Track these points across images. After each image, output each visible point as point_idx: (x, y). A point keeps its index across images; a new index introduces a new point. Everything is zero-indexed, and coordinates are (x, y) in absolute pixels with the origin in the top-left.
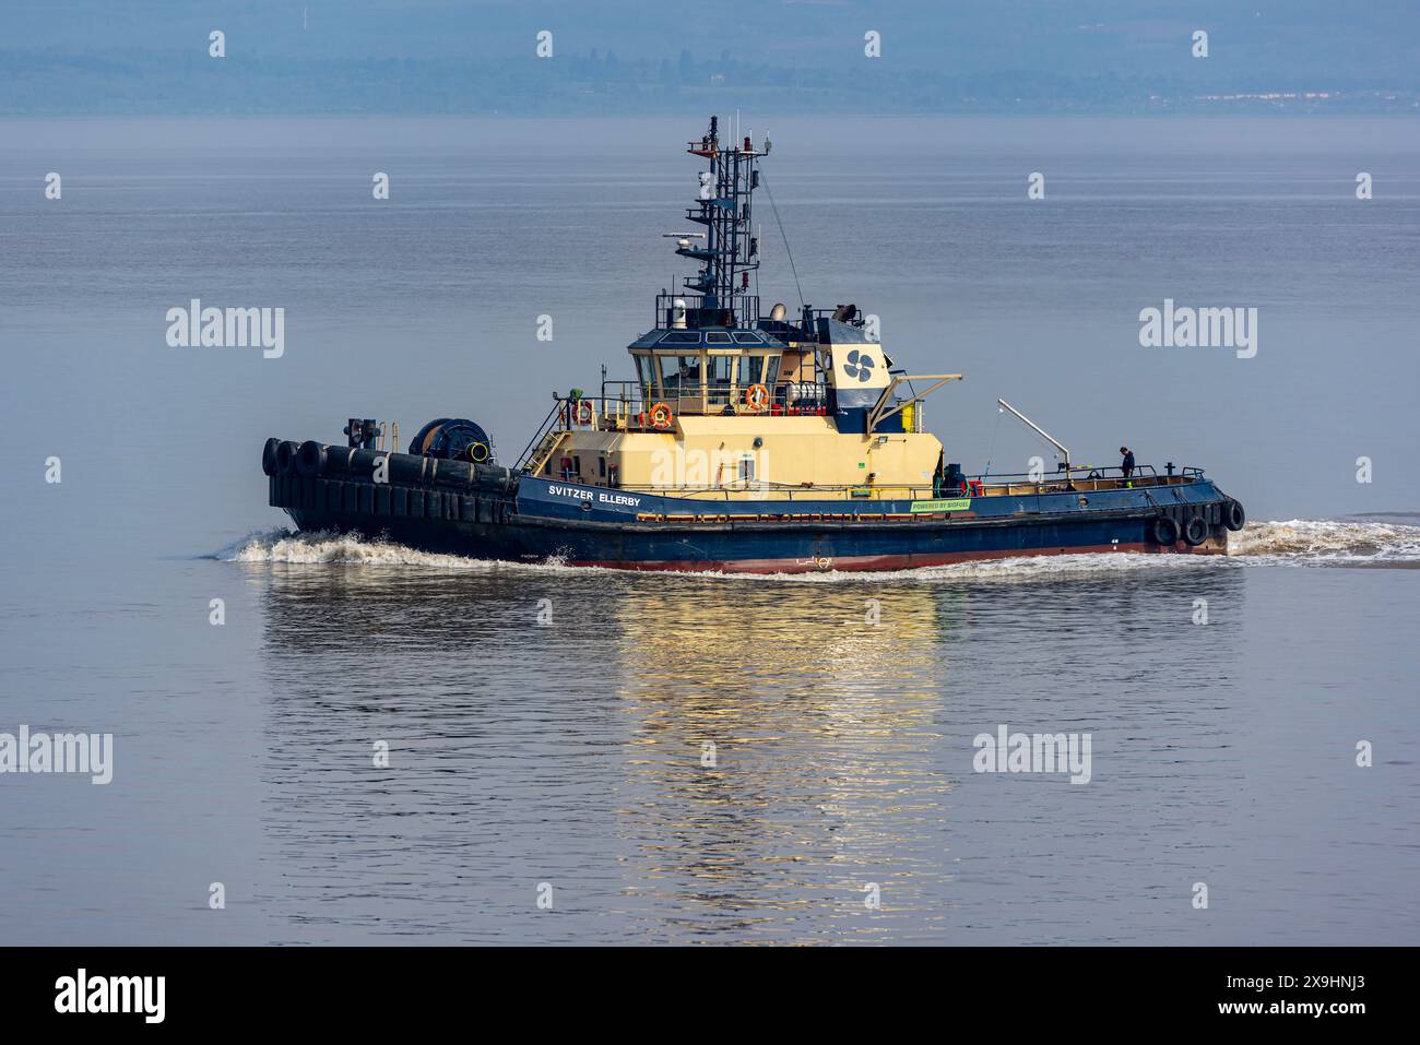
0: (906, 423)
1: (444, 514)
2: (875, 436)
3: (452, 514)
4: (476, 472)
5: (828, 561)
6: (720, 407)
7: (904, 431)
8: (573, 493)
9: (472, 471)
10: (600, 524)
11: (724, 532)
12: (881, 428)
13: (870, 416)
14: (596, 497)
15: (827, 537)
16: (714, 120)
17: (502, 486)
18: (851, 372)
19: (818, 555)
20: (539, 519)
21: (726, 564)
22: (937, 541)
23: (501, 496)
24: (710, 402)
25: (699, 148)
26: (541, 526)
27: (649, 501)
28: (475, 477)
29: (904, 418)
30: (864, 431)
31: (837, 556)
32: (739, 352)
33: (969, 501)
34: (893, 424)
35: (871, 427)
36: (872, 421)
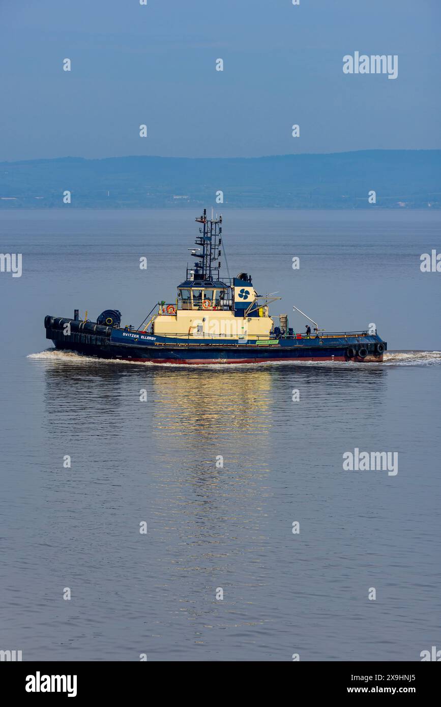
0: (261, 314)
1: (85, 342)
2: (247, 318)
3: (88, 342)
4: (96, 327)
5: (225, 360)
6: (197, 308)
7: (259, 316)
8: (131, 335)
9: (95, 328)
10: (140, 346)
11: (186, 349)
12: (250, 315)
13: (245, 311)
14: (140, 337)
15: (224, 352)
16: (205, 210)
17: (105, 332)
18: (241, 296)
19: (221, 358)
20: (118, 344)
21: (187, 360)
22: (266, 354)
23: (105, 336)
24: (194, 305)
25: (200, 220)
26: (118, 346)
27: (161, 339)
28: (96, 329)
29: (260, 313)
30: (244, 316)
31: (228, 358)
32: (204, 289)
33: (278, 341)
34: (255, 314)
35: (245, 315)
36: (246, 313)
